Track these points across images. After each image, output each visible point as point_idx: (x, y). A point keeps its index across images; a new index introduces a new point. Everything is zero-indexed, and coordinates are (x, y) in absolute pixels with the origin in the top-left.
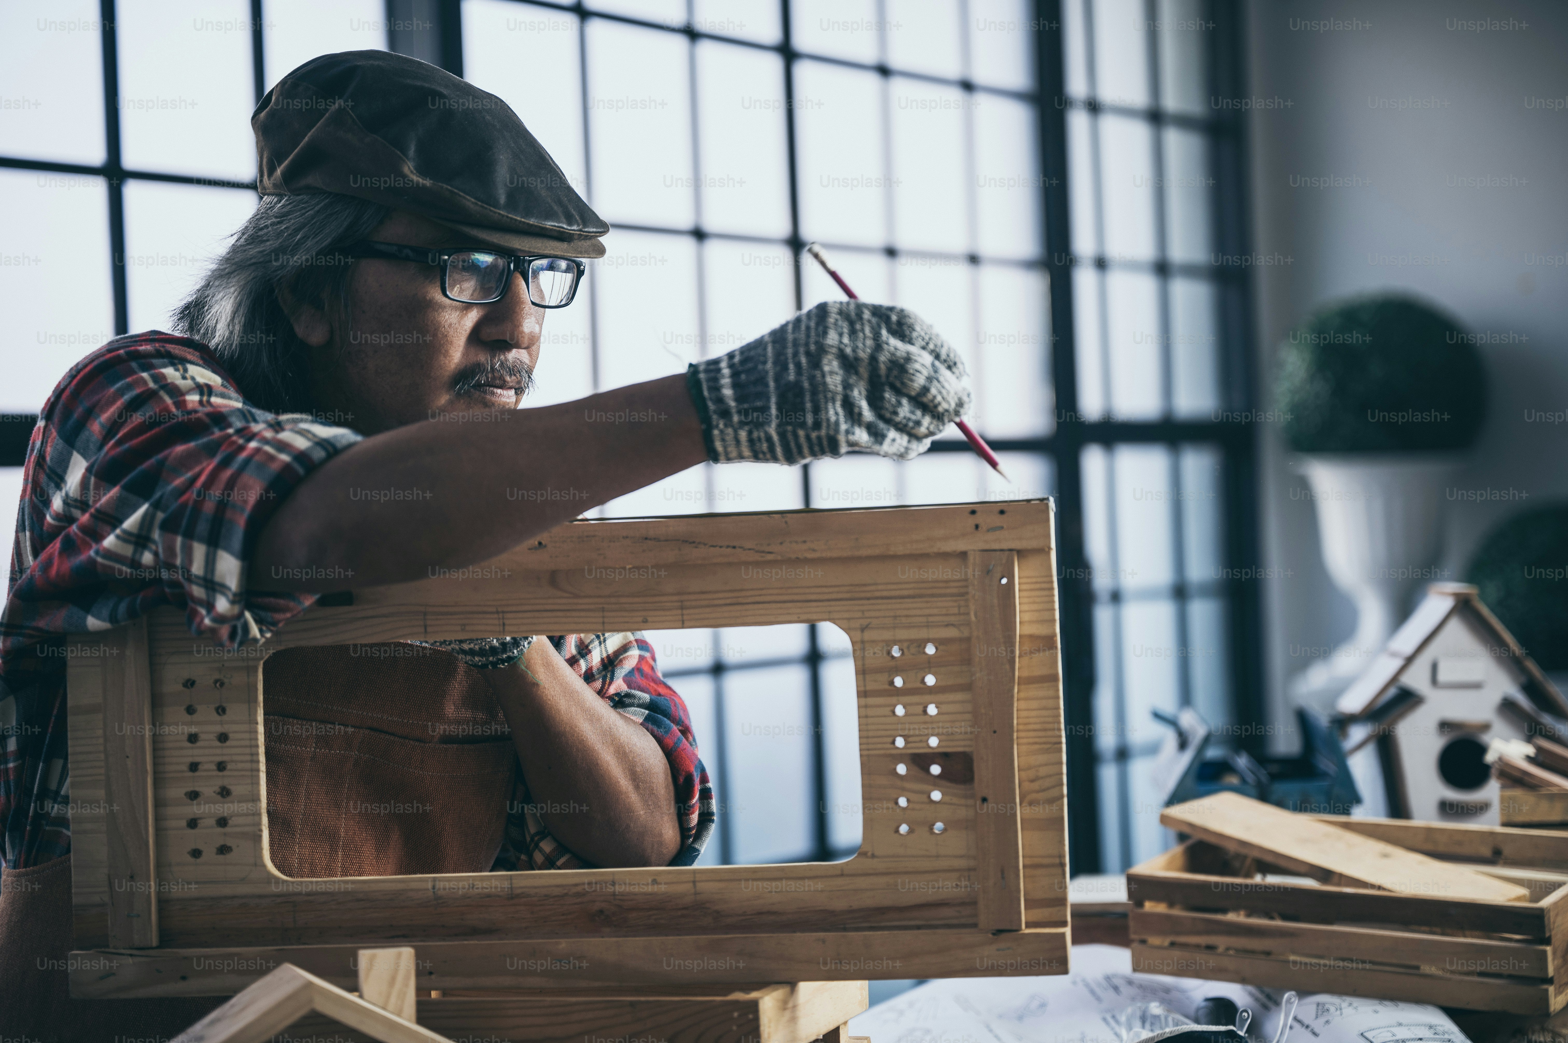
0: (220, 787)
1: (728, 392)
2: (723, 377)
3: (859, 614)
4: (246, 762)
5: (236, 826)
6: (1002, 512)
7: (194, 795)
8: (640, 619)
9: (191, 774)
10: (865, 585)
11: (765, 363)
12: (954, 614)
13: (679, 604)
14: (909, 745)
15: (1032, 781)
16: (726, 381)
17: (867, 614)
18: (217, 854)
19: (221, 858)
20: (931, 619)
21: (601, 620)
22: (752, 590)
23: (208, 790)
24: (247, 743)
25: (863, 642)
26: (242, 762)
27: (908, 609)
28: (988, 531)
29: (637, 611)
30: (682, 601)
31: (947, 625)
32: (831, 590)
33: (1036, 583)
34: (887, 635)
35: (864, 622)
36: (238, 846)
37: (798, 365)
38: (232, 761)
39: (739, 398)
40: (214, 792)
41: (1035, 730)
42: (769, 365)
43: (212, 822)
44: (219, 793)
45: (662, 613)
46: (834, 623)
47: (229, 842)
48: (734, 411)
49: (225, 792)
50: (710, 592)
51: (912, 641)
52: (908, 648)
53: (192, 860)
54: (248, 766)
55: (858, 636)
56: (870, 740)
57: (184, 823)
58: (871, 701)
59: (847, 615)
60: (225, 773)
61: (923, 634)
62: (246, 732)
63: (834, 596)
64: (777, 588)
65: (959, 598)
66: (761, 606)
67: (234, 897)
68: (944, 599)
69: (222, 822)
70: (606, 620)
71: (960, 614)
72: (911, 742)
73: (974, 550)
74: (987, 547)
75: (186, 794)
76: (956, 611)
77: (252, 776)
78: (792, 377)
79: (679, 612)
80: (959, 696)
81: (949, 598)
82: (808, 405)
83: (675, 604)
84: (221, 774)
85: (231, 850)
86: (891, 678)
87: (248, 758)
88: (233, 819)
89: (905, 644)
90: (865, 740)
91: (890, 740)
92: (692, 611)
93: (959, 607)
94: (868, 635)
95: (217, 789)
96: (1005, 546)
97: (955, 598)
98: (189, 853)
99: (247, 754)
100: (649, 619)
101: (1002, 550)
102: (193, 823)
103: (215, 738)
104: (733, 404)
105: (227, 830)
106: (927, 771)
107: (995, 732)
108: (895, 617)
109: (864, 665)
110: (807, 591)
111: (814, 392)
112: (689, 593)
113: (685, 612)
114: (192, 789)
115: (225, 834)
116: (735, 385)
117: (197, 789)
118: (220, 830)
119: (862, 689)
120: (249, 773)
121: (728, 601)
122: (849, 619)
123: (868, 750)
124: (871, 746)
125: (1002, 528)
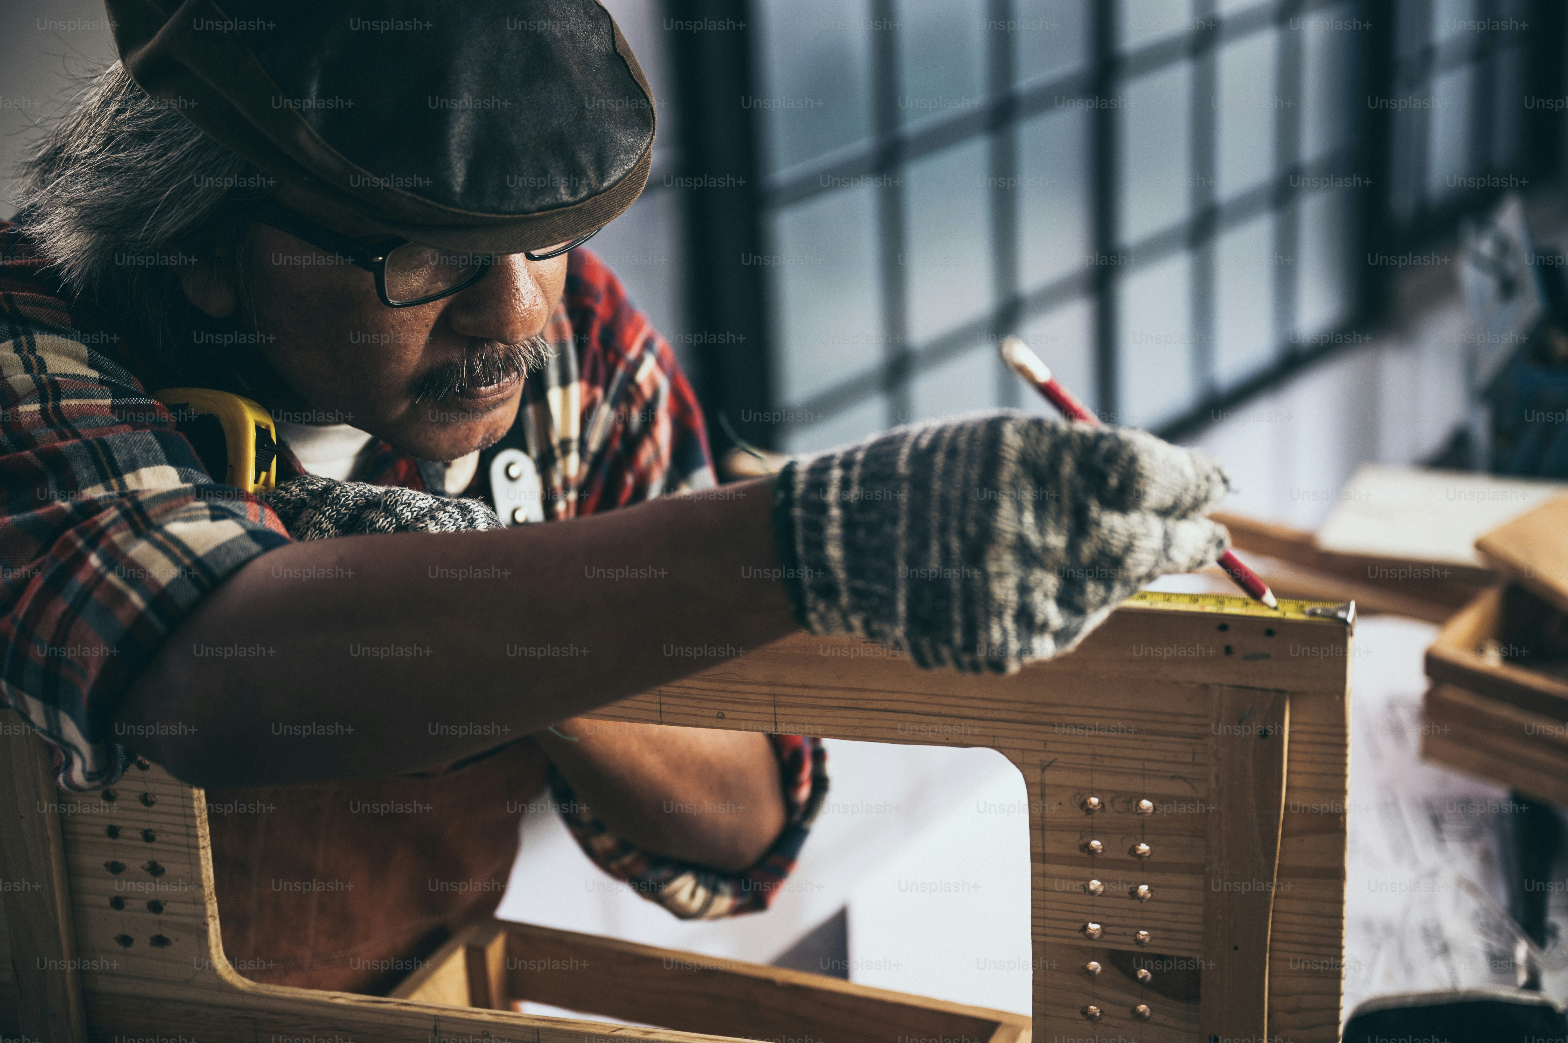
0: (149, 862)
1: (834, 552)
2: (830, 520)
3: (1040, 746)
4: (181, 834)
5: (173, 914)
6: (1270, 633)
7: (116, 868)
8: (714, 713)
9: (110, 840)
10: (1050, 705)
11: (894, 521)
12: (1186, 763)
13: (771, 698)
14: (1106, 937)
15: (1291, 1012)
16: (834, 530)
17: (1051, 747)
18: (152, 945)
19: (157, 951)
20: (1148, 765)
21: (657, 707)
22: (879, 691)
23: (135, 863)
24: (180, 810)
25: (1043, 785)
26: (175, 834)
27: (1115, 747)
28: (1246, 658)
29: (710, 700)
30: (775, 695)
31: (1173, 778)
32: (998, 705)
33: (1318, 733)
34: (1081, 780)
35: (1048, 758)
36: (178, 940)
37: (946, 550)
38: (162, 831)
39: (854, 568)
40: (142, 867)
41: (1299, 943)
42: (901, 529)
43: (142, 904)
44: (148, 870)
45: (745, 708)
46: (1002, 753)
47: (167, 934)
48: (843, 588)
49: (155, 870)
50: (816, 687)
51: (1118, 794)
52: (1112, 802)
53: (121, 948)
54: (183, 840)
55: (1037, 776)
56: (1048, 923)
57: (106, 901)
58: (1051, 868)
59: (1019, 744)
60: (154, 845)
61: (1134, 784)
62: (177, 796)
63: (1003, 715)
64: (916, 694)
65: (1193, 741)
66: (892, 716)
67: (177, 1001)
68: (1172, 739)
69: (156, 906)
70: (664, 708)
71: (1194, 764)
72: (1109, 933)
73: (1221, 685)
74: (1243, 682)
75: (106, 865)
76: (1189, 758)
77: (189, 854)
78: (934, 564)
79: (771, 709)
80: (1186, 880)
81: (1179, 740)
82: (957, 617)
83: (764, 698)
84: (148, 845)
85: (170, 944)
86: (1085, 841)
87: (183, 830)
88: (168, 904)
89: (1108, 797)
90: (1041, 922)
91: (1079, 926)
92: (789, 711)
93: (1194, 754)
94: (1051, 777)
95: (145, 863)
96: (1270, 684)
97: (1187, 740)
98: (116, 939)
99: (182, 825)
100: (727, 714)
101: (1265, 690)
102: (118, 903)
103: (138, 799)
104: (841, 575)
105: (162, 917)
106: (1133, 976)
107: (1236, 948)
108: (1094, 756)
109: (1043, 817)
110: (961, 702)
111: (969, 602)
112: (785, 685)
113: (778, 710)
114: (113, 859)
115: (160, 922)
116: (848, 544)
117: (121, 861)
118: (152, 916)
119: (1040, 850)
120: (185, 850)
121: (843, 703)
122: (1023, 750)
123: (1045, 935)
124: (1048, 931)
125: (1267, 656)
